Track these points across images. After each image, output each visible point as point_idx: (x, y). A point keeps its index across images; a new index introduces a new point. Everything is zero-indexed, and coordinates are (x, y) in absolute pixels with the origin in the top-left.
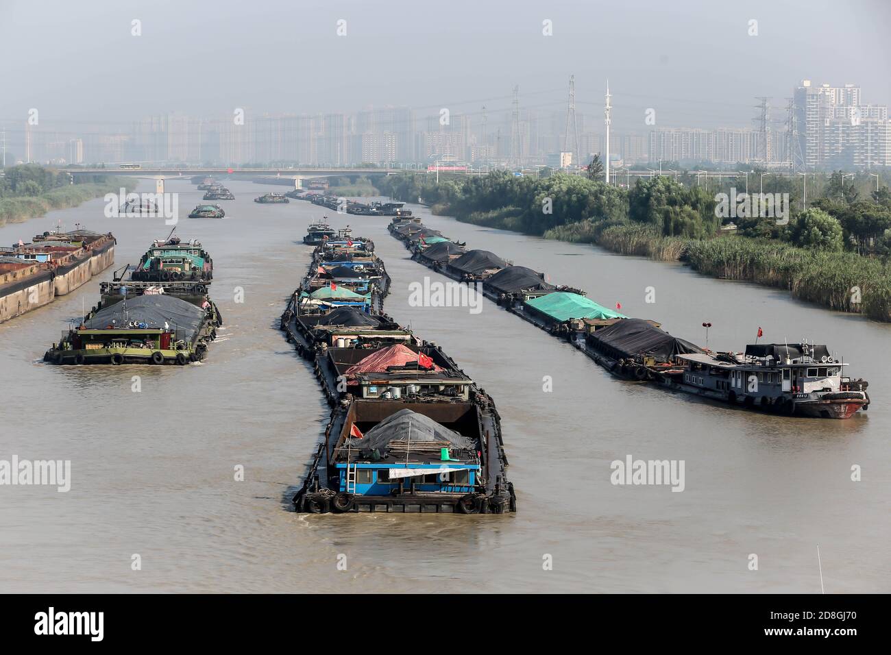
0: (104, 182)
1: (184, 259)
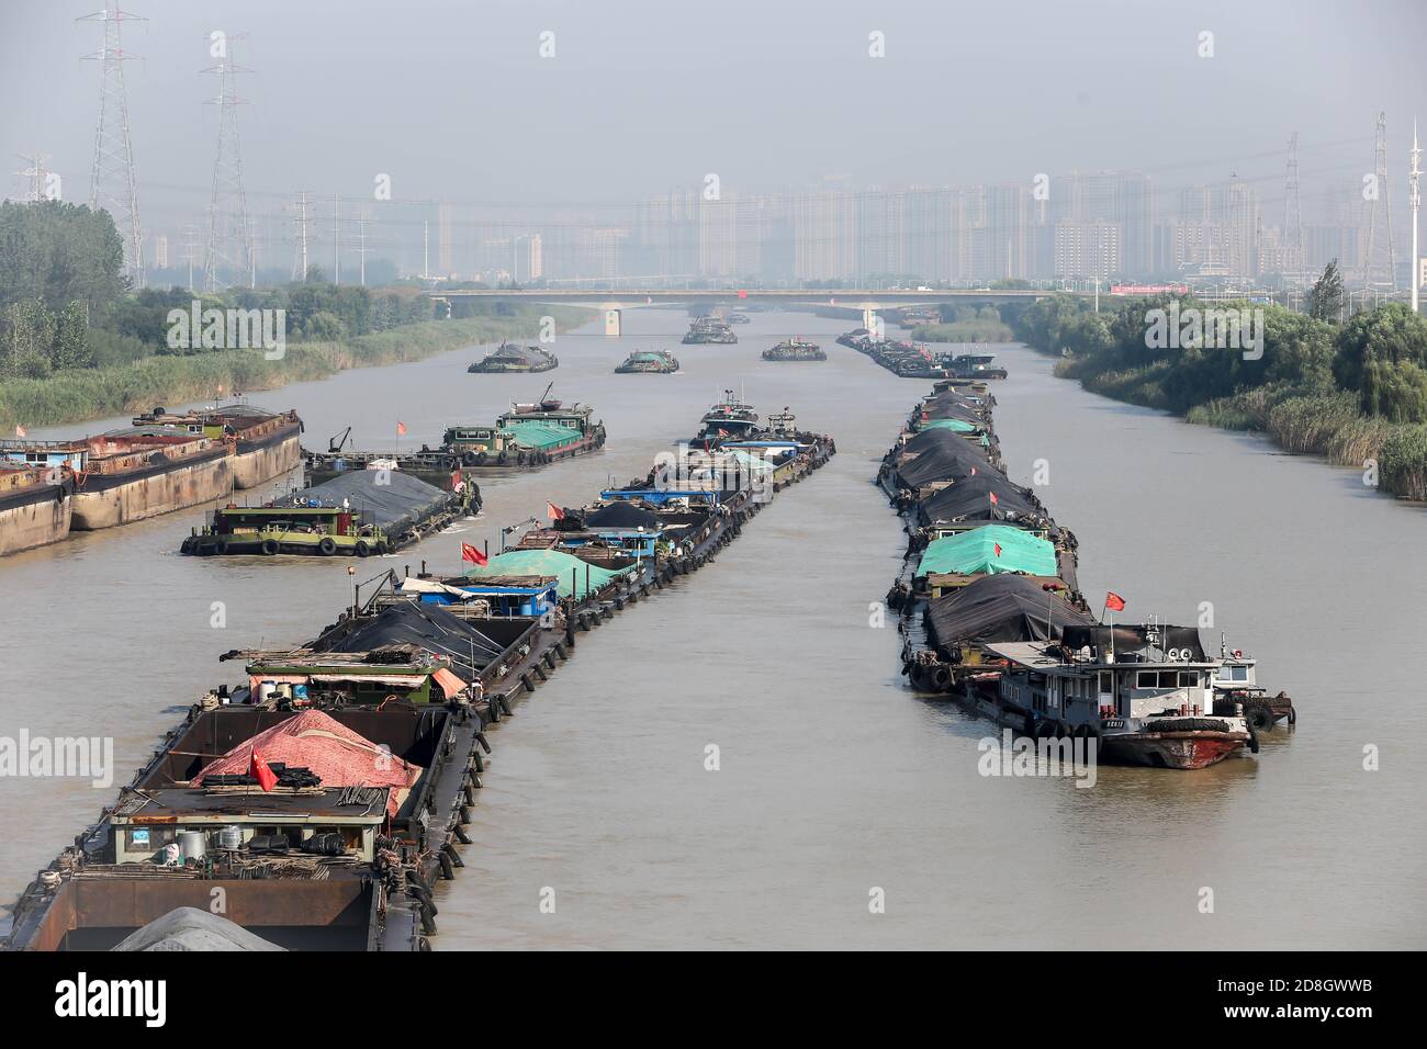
0: (512, 315)
1: (492, 432)
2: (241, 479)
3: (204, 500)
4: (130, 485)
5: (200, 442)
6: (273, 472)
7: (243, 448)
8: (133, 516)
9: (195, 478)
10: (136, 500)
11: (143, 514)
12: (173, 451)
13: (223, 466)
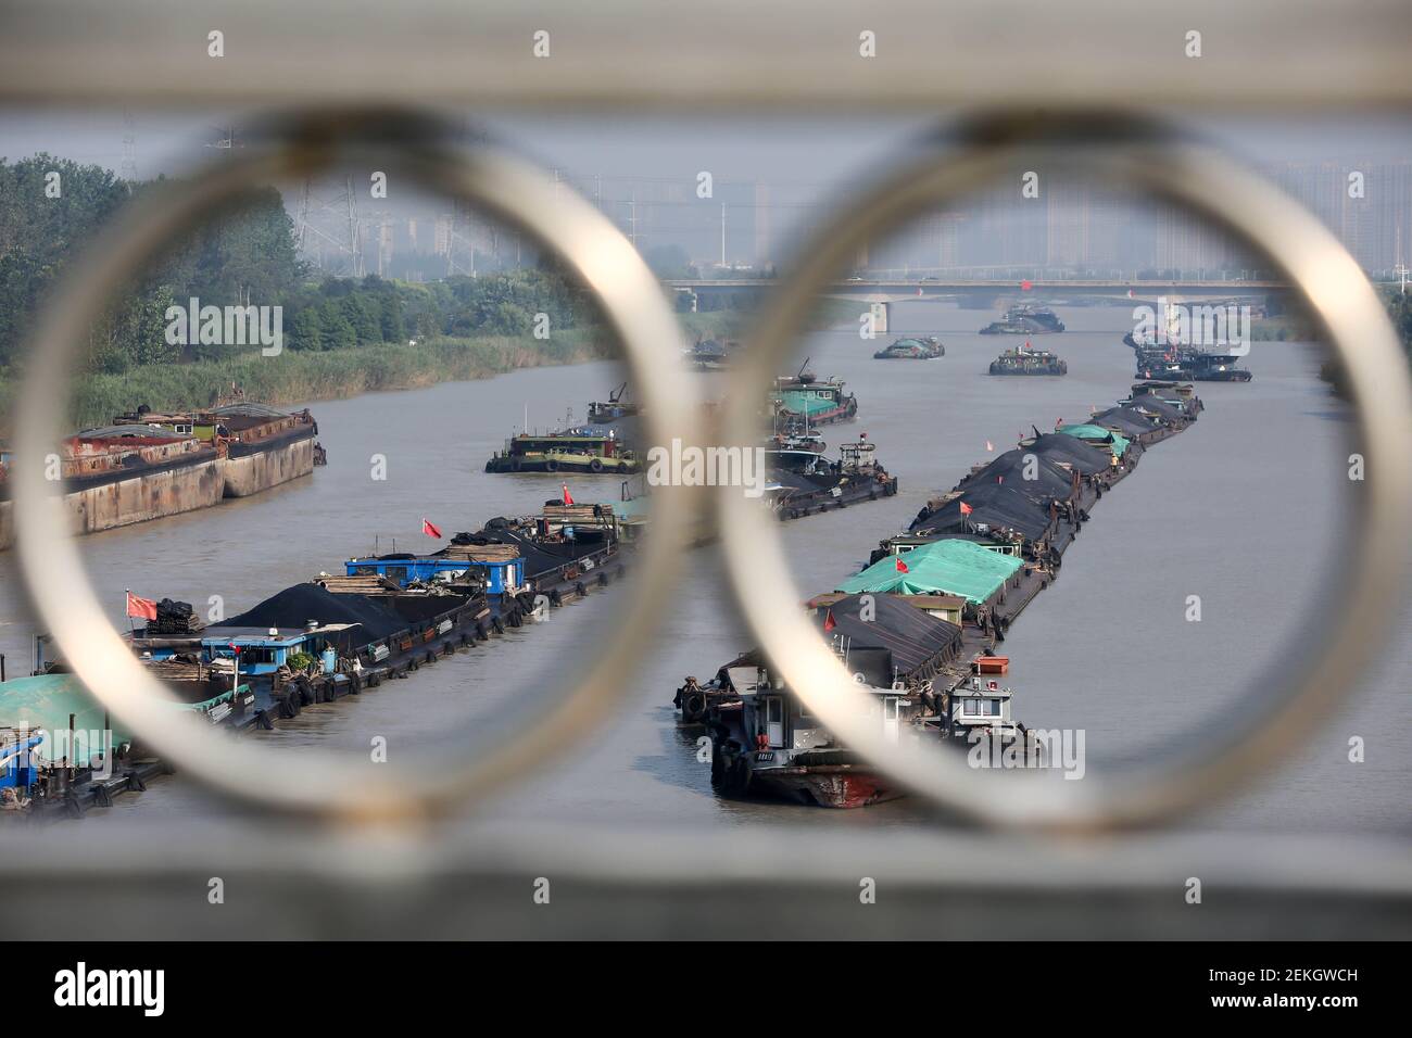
2: (235, 486)
3: (188, 508)
4: (98, 489)
5: (185, 443)
6: (277, 478)
7: (236, 451)
8: (101, 524)
9: (179, 483)
10: (105, 506)
11: (113, 522)
12: (153, 453)
13: (211, 471)
